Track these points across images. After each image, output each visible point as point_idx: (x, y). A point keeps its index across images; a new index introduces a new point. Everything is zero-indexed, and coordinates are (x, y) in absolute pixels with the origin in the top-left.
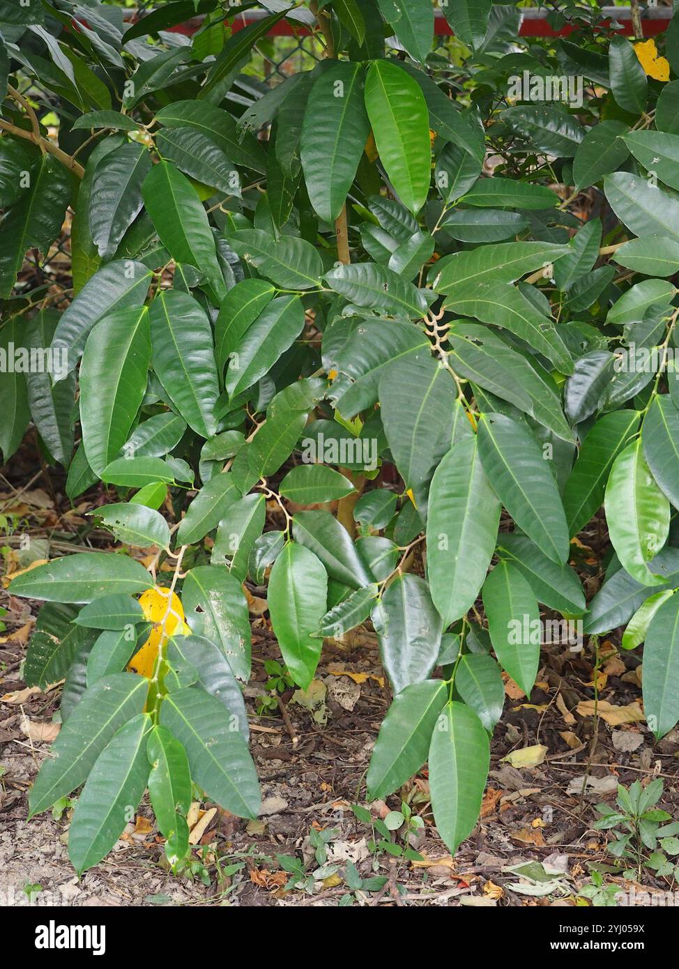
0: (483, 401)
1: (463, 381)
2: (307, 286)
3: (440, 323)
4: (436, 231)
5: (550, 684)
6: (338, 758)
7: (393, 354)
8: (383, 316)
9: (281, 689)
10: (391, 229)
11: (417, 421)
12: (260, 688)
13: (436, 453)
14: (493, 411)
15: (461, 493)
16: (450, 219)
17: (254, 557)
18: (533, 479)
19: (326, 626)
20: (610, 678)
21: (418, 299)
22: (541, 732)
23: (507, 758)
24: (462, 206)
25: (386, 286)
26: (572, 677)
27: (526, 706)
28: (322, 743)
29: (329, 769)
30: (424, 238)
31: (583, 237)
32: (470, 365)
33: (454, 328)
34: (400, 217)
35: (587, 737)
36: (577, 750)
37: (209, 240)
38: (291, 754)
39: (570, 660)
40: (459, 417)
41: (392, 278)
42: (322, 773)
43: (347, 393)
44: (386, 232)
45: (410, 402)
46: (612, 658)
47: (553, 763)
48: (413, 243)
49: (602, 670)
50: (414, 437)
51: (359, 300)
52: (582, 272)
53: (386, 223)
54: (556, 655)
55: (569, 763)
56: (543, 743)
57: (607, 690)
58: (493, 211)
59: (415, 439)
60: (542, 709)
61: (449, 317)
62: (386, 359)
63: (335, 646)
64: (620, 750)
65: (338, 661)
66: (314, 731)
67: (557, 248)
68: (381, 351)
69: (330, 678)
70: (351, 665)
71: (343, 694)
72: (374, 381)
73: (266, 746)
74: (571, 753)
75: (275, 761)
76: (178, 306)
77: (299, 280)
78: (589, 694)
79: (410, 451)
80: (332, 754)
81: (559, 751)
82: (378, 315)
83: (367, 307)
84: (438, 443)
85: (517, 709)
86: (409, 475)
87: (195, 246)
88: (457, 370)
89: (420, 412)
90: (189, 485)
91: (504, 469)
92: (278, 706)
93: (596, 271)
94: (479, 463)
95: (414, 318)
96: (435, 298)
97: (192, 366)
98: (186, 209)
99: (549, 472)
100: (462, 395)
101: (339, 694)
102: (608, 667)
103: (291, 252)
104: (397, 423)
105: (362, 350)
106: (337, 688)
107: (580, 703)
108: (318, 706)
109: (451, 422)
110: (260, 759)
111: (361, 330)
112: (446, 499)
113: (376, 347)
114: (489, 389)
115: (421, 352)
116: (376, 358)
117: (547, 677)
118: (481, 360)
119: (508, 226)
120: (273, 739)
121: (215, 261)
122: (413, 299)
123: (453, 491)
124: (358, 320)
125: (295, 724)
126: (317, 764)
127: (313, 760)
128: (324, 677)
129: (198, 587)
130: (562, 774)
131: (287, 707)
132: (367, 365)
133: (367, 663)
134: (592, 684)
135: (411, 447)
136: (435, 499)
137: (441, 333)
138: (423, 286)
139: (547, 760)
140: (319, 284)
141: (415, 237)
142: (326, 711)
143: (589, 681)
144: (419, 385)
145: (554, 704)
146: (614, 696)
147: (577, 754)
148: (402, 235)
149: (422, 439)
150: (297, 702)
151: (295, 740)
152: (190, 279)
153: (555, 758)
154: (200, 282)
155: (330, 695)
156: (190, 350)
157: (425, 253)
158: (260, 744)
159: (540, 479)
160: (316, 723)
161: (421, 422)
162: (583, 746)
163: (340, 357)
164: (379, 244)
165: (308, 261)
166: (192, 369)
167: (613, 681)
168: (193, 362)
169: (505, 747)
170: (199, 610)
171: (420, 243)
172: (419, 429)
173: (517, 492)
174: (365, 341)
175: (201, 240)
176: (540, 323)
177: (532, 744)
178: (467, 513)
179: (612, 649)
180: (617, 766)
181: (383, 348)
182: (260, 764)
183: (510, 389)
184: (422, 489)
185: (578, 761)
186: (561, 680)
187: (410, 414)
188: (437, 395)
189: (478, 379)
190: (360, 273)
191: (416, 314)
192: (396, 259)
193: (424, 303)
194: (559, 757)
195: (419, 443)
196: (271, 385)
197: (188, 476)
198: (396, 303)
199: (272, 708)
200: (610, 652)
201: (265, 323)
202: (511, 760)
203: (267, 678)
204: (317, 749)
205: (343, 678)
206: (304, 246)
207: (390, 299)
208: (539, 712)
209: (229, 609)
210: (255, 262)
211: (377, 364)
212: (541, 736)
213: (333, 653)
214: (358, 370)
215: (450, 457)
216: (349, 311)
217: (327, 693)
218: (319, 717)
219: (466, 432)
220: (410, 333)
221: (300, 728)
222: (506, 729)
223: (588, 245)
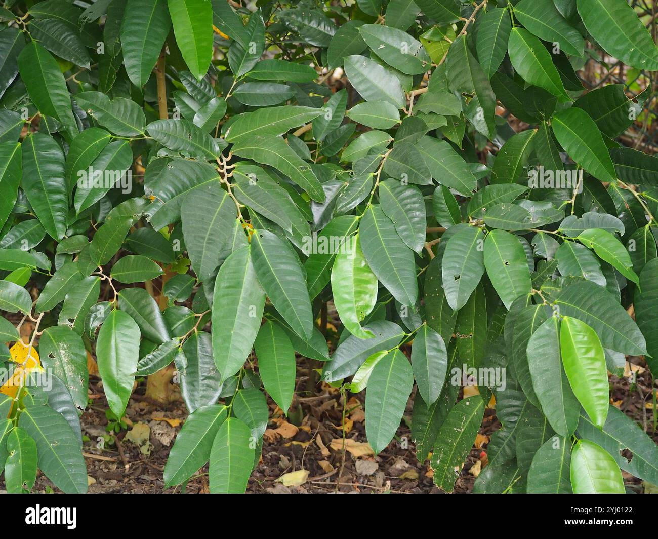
0: (256, 221)
1: (242, 206)
2: (134, 134)
3: (228, 163)
4: (229, 98)
5: (312, 427)
6: (158, 479)
7: (192, 184)
8: (187, 157)
9: (117, 430)
10: (195, 95)
11: (208, 233)
12: (102, 430)
13: (221, 256)
14: (262, 229)
15: (238, 285)
16: (239, 88)
17: (89, 319)
18: (289, 278)
19: (141, 368)
20: (354, 423)
21: (213, 146)
22: (304, 461)
23: (280, 479)
24: (247, 80)
25: (190, 136)
26: (328, 422)
27: (294, 443)
28: (147, 468)
29: (151, 487)
30: (219, 102)
31: (334, 103)
32: (247, 195)
33: (238, 167)
34: (203, 87)
35: (338, 464)
36: (331, 474)
37: (66, 97)
38: (124, 477)
39: (327, 410)
40: (238, 231)
41: (195, 130)
42: (146, 489)
43: (158, 212)
44: (192, 97)
45: (203, 219)
46: (356, 409)
47: (313, 482)
48: (211, 105)
49: (349, 418)
50: (205, 244)
51: (171, 145)
52: (333, 128)
53: (192, 91)
54: (316, 407)
55: (325, 483)
56: (306, 469)
57: (353, 432)
58: (270, 83)
59: (206, 246)
60: (306, 445)
61: (235, 159)
62: (187, 188)
63: (157, 400)
64: (361, 474)
65: (159, 411)
66: (140, 460)
67: (315, 111)
68: (183, 182)
69: (153, 422)
70: (168, 413)
71: (162, 434)
72: (178, 204)
73: (106, 470)
74: (326, 476)
75: (112, 481)
76: (43, 145)
77: (128, 129)
78: (338, 434)
79: (202, 254)
80: (154, 476)
81: (317, 474)
82: (183, 156)
83: (176, 150)
84: (222, 250)
85: (287, 445)
86: (201, 272)
87: (56, 102)
88: (239, 198)
89: (210, 227)
90: (47, 271)
91: (269, 270)
92: (115, 442)
93: (342, 127)
94: (251, 264)
95: (210, 159)
96: (226, 145)
97: (50, 188)
98: (49, 75)
99: (301, 273)
100: (241, 216)
101: (159, 434)
102: (354, 416)
103: (122, 109)
104: (193, 234)
105: (170, 181)
106: (158, 430)
107: (333, 440)
108: (144, 443)
109: (232, 235)
110: (101, 479)
111: (170, 167)
112: (227, 290)
113: (180, 179)
114: (261, 212)
115: (213, 184)
116: (180, 187)
117: (309, 423)
118: (255, 192)
119: (280, 95)
120: (110, 466)
121: (71, 114)
122: (210, 146)
123: (232, 284)
124: (168, 160)
125: (127, 455)
126: (143, 483)
127: (140, 480)
128: (149, 422)
129: (51, 340)
130: (319, 491)
131: (121, 443)
132: (174, 192)
133: (180, 412)
134: (341, 428)
135: (203, 251)
136: (219, 289)
137: (229, 171)
138: (218, 137)
139: (309, 481)
140: (143, 133)
141: (213, 101)
142: (150, 446)
143: (339, 425)
144: (210, 208)
145: (315, 442)
146: (357, 436)
147: (331, 476)
148: (204, 100)
149: (211, 246)
150: (128, 440)
151: (127, 466)
152: (52, 127)
153: (314, 479)
154: (59, 129)
155: (153, 435)
156: (49, 177)
157: (220, 113)
158: (102, 469)
159: (294, 278)
160: (142, 454)
161: (211, 234)
162: (335, 471)
163: (154, 186)
164: (187, 106)
165: (135, 116)
166: (49, 190)
167: (357, 425)
168: (50, 186)
169: (278, 472)
170: (51, 356)
171: (217, 105)
172: (209, 239)
173: (277, 287)
174: (173, 175)
175: (60, 98)
176: (301, 165)
177: (298, 469)
178: (241, 300)
179: (357, 402)
180: (359, 485)
181: (186, 180)
182: (101, 484)
183: (276, 213)
184: (210, 282)
185: (331, 481)
186: (319, 424)
187: (203, 228)
188: (223, 215)
189: (254, 206)
190: (171, 126)
191: (212, 157)
192: (199, 117)
193: (217, 149)
194: (317, 478)
195: (208, 249)
196: (108, 204)
197: (47, 265)
198: (197, 148)
199: (110, 443)
200: (356, 405)
201: (103, 160)
202: (283, 480)
203: (107, 423)
204: (143, 473)
205: (162, 423)
206: (132, 105)
207: (193, 146)
208: (304, 447)
209: (73, 356)
210: (96, 116)
211: (180, 192)
212: (305, 464)
213: (156, 405)
214: (167, 195)
215: (231, 259)
216: (162, 153)
217: (151, 433)
218: (145, 450)
219: (243, 242)
220: (206, 170)
221: (130, 458)
222: (280, 459)
223: (338, 108)
